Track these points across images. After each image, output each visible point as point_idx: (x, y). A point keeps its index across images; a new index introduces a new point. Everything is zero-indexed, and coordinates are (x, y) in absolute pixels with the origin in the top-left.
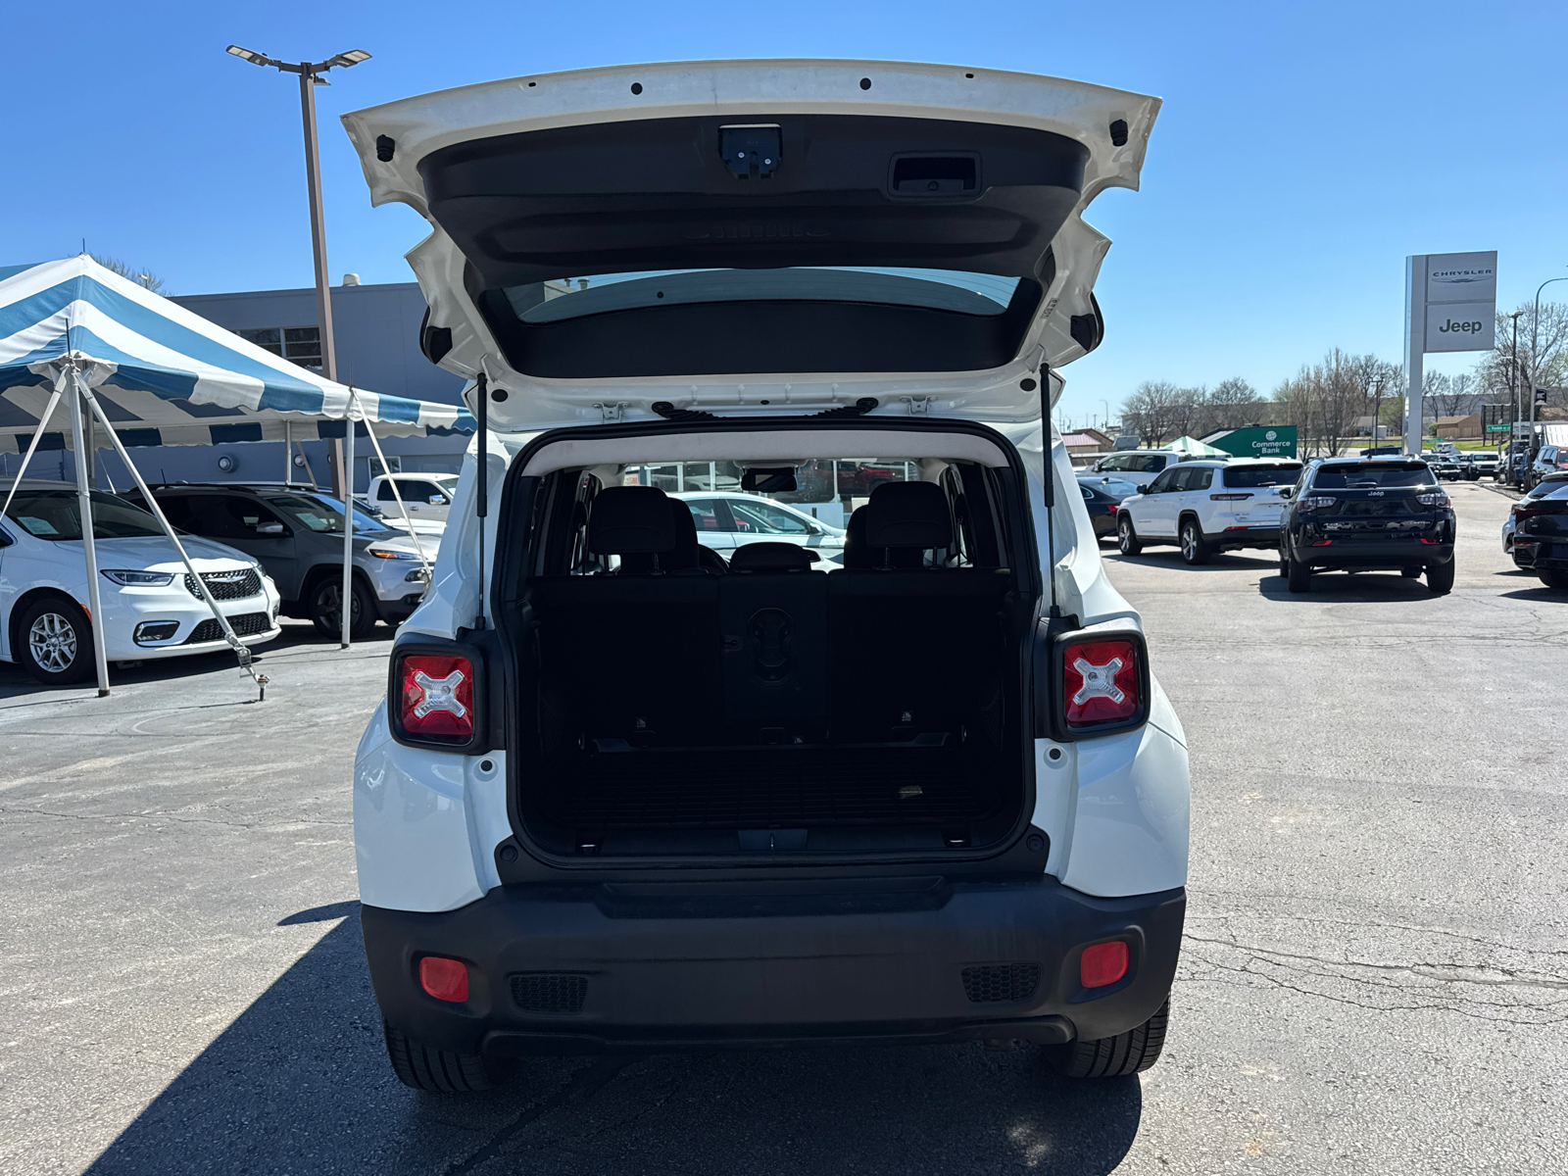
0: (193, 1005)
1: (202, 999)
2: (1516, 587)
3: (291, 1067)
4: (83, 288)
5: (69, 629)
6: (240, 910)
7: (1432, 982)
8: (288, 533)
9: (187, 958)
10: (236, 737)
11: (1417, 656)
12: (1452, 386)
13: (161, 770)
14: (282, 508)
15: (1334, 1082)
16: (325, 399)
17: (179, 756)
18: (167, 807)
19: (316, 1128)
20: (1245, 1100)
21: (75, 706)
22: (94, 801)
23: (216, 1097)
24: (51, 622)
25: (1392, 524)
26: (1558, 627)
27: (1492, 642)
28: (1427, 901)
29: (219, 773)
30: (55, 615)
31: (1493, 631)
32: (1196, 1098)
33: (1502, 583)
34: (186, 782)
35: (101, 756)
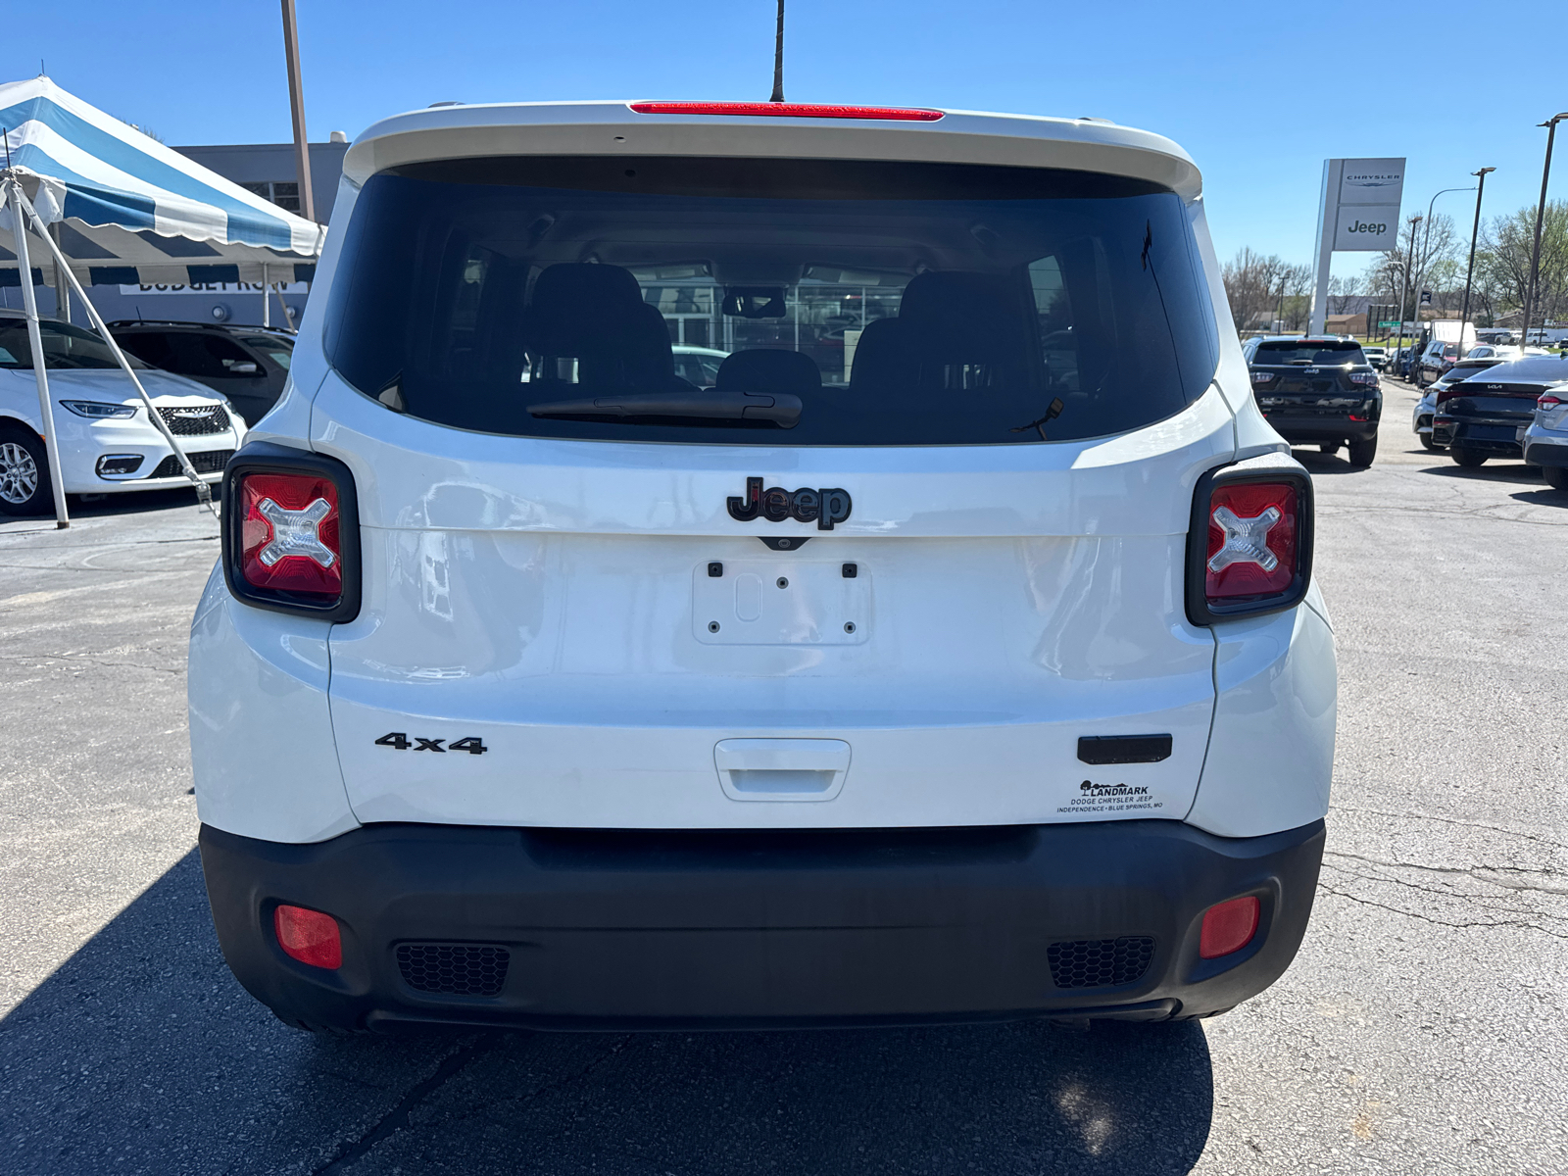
0: (59, 898)
1: (72, 889)
2: (1429, 464)
3: (160, 988)
4: (40, 109)
5: (29, 460)
6: (144, 772)
7: (1499, 891)
8: (261, 373)
9: (68, 833)
10: (187, 574)
11: (1360, 525)
12: (1343, 287)
13: (98, 607)
14: (257, 348)
15: (1430, 1027)
16: (292, 234)
17: (122, 593)
18: (91, 648)
19: (175, 1083)
20: (1333, 1054)
21: (30, 538)
22: (16, 639)
23: (56, 1033)
24: (11, 452)
25: (1322, 402)
26: (1483, 501)
27: (1425, 514)
28: (1461, 788)
29: (158, 612)
30: (14, 445)
31: (1423, 503)
32: (1274, 1050)
33: (1414, 460)
34: (121, 621)
35: (39, 590)
